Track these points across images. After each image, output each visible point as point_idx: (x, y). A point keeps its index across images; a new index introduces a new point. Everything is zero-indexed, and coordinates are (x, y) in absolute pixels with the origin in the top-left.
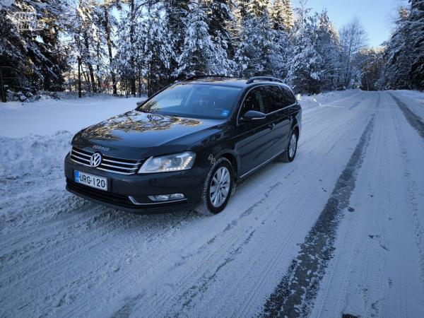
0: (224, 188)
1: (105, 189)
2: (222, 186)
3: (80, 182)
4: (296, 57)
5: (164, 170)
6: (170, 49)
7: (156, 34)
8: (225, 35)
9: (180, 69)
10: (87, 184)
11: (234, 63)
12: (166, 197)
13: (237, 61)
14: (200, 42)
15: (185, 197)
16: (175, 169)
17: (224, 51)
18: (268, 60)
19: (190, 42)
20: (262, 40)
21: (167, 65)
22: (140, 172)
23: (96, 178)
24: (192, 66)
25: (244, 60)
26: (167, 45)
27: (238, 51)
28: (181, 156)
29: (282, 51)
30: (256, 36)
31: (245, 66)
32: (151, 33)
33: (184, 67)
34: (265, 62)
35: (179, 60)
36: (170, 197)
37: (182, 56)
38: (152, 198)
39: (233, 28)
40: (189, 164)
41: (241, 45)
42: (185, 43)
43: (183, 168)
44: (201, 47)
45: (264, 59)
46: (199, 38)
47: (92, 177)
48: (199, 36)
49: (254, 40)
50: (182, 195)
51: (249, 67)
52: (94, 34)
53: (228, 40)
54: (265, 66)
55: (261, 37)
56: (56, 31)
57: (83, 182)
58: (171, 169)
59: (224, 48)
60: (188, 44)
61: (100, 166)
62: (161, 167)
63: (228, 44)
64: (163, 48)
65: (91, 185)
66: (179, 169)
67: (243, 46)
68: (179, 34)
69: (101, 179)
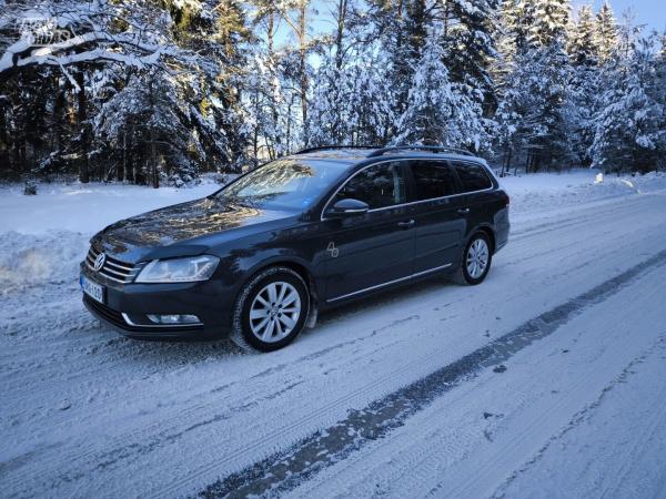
4: (607, 110)
6: (386, 107)
7: (365, 87)
8: (481, 80)
9: (400, 137)
11: (496, 123)
12: (174, 319)
13: (499, 119)
14: (433, 94)
17: (478, 106)
18: (558, 118)
19: (416, 95)
20: (548, 85)
21: (381, 131)
22: (137, 281)
24: (418, 132)
25: (511, 118)
26: (381, 101)
27: (502, 105)
29: (588, 100)
30: (535, 79)
31: (512, 129)
32: (359, 85)
33: (406, 134)
34: (551, 121)
35: (398, 124)
36: (180, 319)
37: (403, 116)
39: (500, 68)
41: (507, 94)
42: (410, 96)
44: (434, 102)
45: (550, 115)
46: (431, 88)
48: (432, 84)
49: (533, 85)
51: (521, 130)
52: (277, 93)
53: (487, 87)
54: (551, 127)
55: (545, 80)
56: (239, 91)
59: (478, 100)
60: (413, 98)
61: (102, 270)
63: (484, 94)
64: (375, 106)
67: (512, 96)
68: (402, 85)
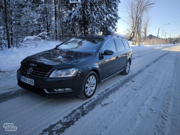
0: (93, 87)
1: (33, 85)
2: (92, 85)
3: (23, 81)
5: (62, 76)
10: (25, 82)
15: (72, 90)
16: (67, 76)
23: (29, 79)
28: (71, 70)
38: (55, 90)
40: (74, 74)
43: (71, 76)
47: (27, 79)
50: (71, 89)
57: (24, 81)
58: (65, 76)
62: (61, 75)
65: (27, 83)
66: (69, 76)
69: (31, 80)
